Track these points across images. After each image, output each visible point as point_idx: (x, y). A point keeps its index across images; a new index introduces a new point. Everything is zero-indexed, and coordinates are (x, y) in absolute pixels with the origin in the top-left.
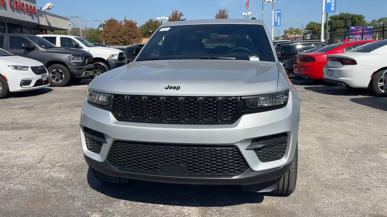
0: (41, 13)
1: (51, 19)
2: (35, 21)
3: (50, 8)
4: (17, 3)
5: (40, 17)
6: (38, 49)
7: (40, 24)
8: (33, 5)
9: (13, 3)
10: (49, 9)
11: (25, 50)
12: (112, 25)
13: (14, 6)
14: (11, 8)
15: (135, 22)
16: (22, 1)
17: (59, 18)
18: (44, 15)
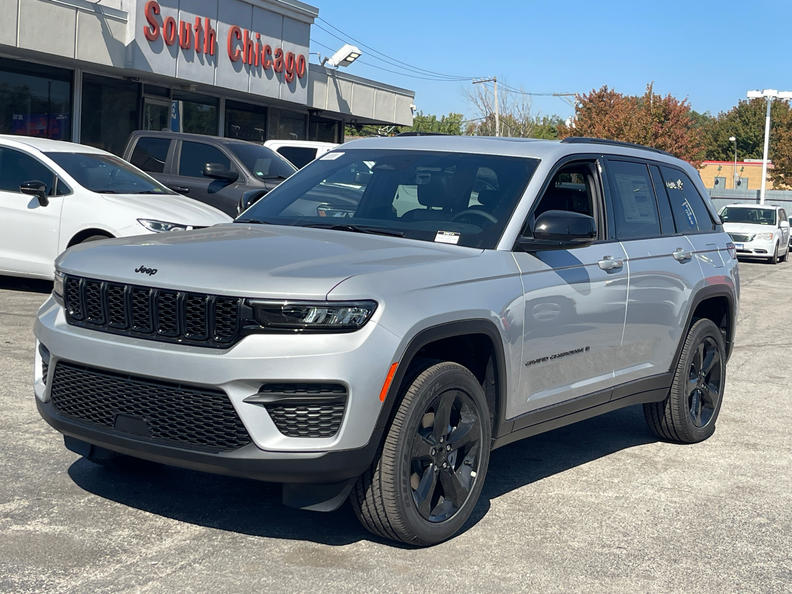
0: (322, 72)
1: (349, 91)
2: (299, 96)
3: (349, 59)
4: (250, 46)
5: (317, 85)
6: (245, 182)
7: (314, 106)
9: (238, 48)
10: (345, 62)
12: (602, 112)
13: (242, 53)
14: (232, 60)
15: (682, 105)
16: (266, 40)
17: (378, 89)
18: (330, 79)
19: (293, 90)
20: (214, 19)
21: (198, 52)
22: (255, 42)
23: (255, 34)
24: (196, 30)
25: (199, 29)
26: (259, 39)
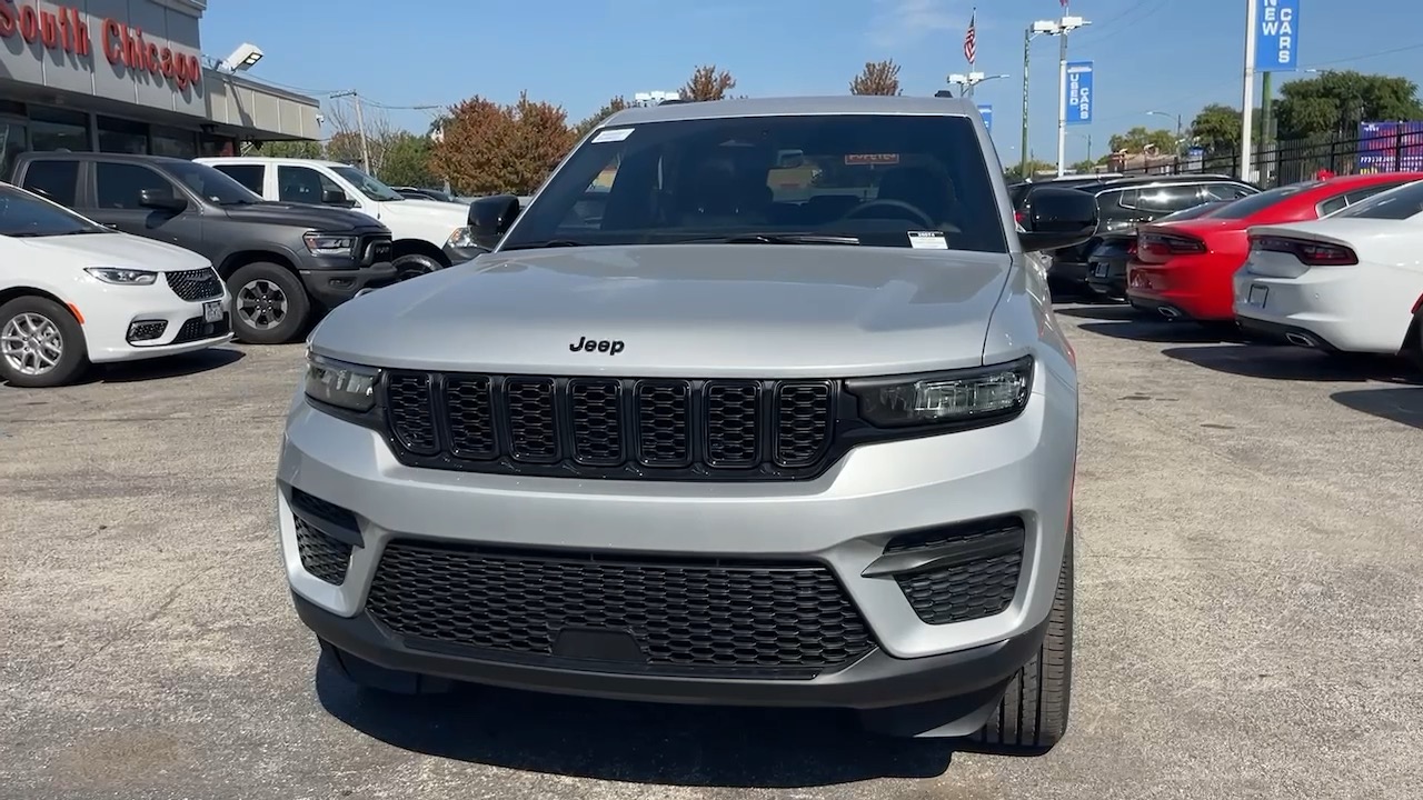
0: (219, 81)
1: (251, 101)
2: (196, 108)
3: (249, 61)
4: (130, 44)
5: (214, 97)
6: (197, 210)
7: (214, 119)
8: (188, 52)
9: (117, 47)
10: (245, 65)
11: (151, 211)
12: (476, 124)
13: (122, 55)
14: (111, 63)
15: (557, 112)
16: (148, 39)
17: (281, 98)
18: (227, 87)
19: (188, 100)
20: (82, 11)
21: (67, 52)
22: (136, 39)
23: (135, 30)
24: (62, 24)
25: (65, 22)
26: (140, 36)
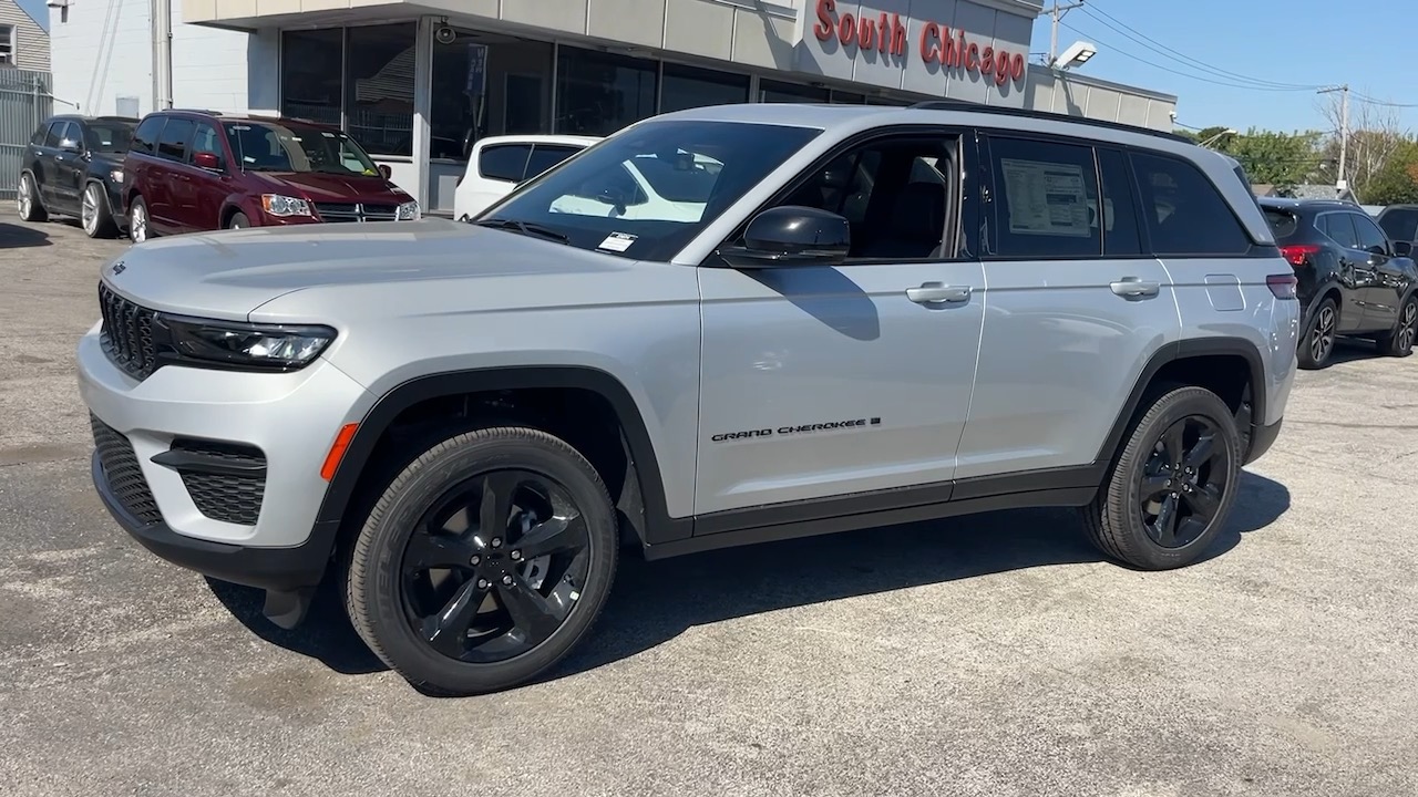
0: (1048, 74)
3: (1081, 58)
4: (949, 44)
5: (1038, 89)
8: (1013, 49)
9: (935, 47)
14: (925, 61)
16: (970, 38)
17: (1126, 93)
18: (1058, 83)
19: (1004, 93)
20: (903, 15)
21: (881, 52)
22: (957, 40)
23: (958, 31)
24: (881, 28)
25: (884, 25)
26: (962, 36)
